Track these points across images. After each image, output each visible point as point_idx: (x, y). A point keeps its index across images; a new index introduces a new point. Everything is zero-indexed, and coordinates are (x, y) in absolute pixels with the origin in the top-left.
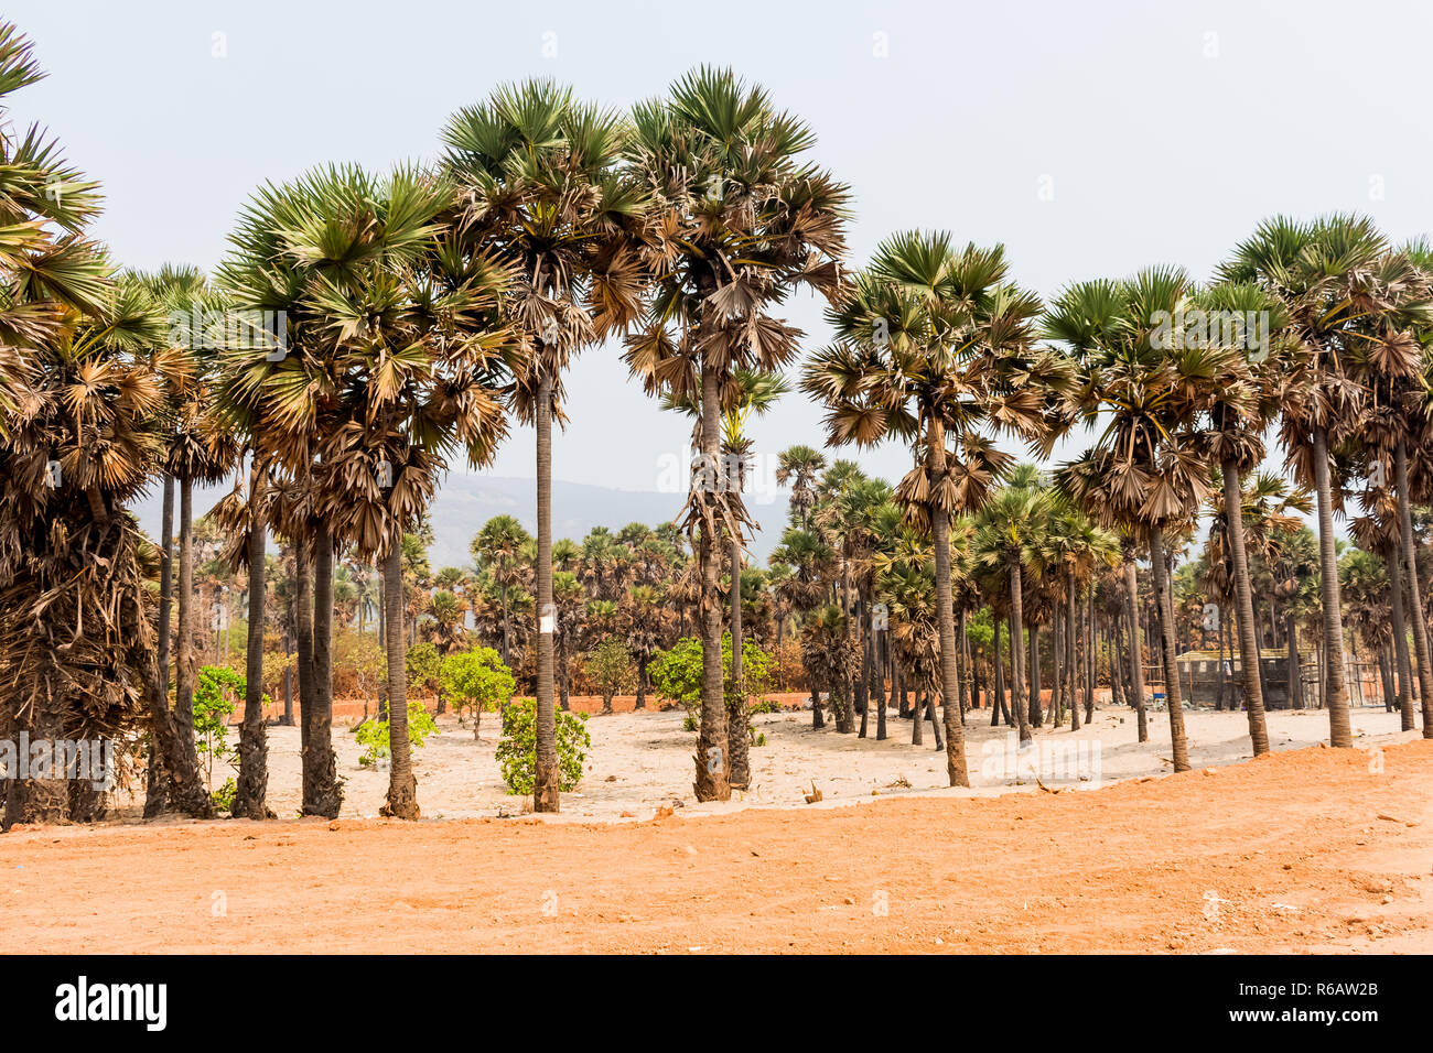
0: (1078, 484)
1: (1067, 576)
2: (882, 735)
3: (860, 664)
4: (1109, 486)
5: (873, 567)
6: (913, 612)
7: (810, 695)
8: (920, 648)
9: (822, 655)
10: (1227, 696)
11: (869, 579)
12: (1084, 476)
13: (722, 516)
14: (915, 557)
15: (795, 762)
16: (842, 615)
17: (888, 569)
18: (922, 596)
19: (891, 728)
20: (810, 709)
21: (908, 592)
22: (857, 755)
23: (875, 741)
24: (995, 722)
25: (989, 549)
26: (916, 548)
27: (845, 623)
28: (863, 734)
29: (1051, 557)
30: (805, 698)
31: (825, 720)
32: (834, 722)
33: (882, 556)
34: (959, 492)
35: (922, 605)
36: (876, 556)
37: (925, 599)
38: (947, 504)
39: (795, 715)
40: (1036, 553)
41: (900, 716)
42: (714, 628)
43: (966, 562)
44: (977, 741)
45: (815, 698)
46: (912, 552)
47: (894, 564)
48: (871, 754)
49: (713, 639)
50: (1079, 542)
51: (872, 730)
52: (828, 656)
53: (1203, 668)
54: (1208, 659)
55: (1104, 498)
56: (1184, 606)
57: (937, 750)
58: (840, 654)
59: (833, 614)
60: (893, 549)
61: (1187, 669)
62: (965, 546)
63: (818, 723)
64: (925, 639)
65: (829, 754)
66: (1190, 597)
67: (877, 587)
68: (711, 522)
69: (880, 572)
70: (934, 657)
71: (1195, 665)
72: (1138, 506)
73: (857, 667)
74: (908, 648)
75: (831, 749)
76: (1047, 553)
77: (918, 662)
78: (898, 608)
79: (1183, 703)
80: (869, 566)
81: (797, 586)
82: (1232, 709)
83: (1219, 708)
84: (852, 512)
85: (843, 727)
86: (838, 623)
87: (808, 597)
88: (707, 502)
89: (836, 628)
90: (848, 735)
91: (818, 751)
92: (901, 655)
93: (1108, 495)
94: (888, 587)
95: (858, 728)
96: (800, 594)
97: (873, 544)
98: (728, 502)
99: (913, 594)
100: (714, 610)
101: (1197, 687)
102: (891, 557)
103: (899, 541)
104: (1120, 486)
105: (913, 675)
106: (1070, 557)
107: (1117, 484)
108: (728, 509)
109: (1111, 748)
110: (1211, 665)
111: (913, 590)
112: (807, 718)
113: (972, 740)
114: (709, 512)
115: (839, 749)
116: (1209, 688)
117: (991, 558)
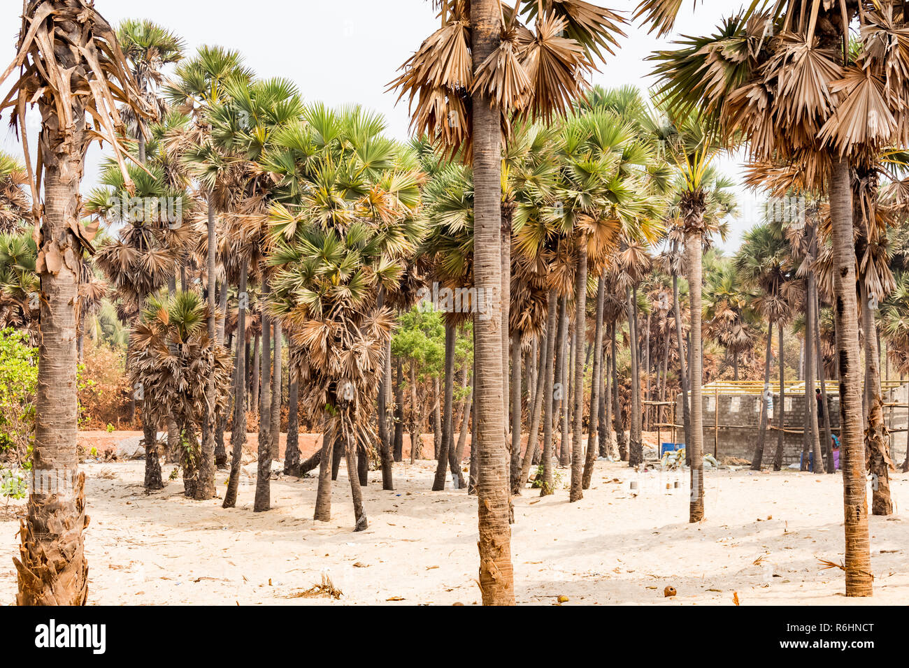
0: (719, 74)
1: (577, 253)
2: (262, 502)
3: (227, 387)
4: (774, 82)
5: (264, 226)
6: (329, 304)
7: (141, 435)
8: (338, 363)
9: (167, 372)
10: (771, 450)
11: (256, 247)
12: (729, 62)
13: (87, 87)
14: (336, 213)
15: (123, 549)
16: (200, 306)
17: (290, 231)
18: (344, 277)
19: (280, 490)
20: (137, 457)
21: (322, 270)
22: (224, 537)
23: (251, 513)
24: (439, 485)
25: (454, 206)
26: (338, 197)
27: (207, 320)
28: (230, 500)
29: (556, 223)
30: (131, 440)
31: (165, 476)
32: (180, 481)
33: (279, 209)
34: (525, 74)
35: (344, 292)
36: (271, 209)
37: (348, 283)
38: (505, 94)
39: (112, 467)
40: (533, 215)
41: (286, 472)
42: (62, 308)
43: (415, 225)
44: (419, 515)
45: (149, 441)
46: (332, 205)
47: (299, 224)
48: (247, 536)
49: (60, 330)
50: (602, 201)
51: (246, 494)
52: (176, 372)
53: (735, 406)
54: (743, 392)
55: (763, 103)
56: (710, 312)
57: (357, 530)
58: (196, 370)
59: (187, 305)
60: (297, 199)
61: (712, 406)
62: (416, 199)
63: (153, 482)
64: (345, 348)
65: (180, 534)
66: (720, 299)
67: (270, 261)
68: (66, 99)
69: (276, 236)
70: (358, 378)
71: (724, 401)
72: (819, 122)
73: (223, 392)
74: (318, 361)
75: (180, 525)
76: (552, 215)
77: (333, 386)
78: (305, 297)
79: (705, 460)
80: (257, 226)
81: (127, 255)
82: (777, 468)
83: (756, 466)
84: (231, 134)
85: (194, 490)
86: (194, 320)
87: (145, 274)
88: (58, 59)
89: (192, 326)
90: (205, 503)
91: (159, 529)
92: (305, 373)
93: (770, 98)
94: (287, 262)
95: (222, 491)
96: (132, 268)
97: (265, 190)
98: (101, 61)
99: (329, 274)
100: (64, 274)
101: (725, 435)
102: (295, 211)
103: (309, 186)
104: (791, 83)
105: (322, 407)
106: (585, 224)
107: (787, 79)
108: (99, 75)
109: (645, 532)
110: (748, 403)
111: (332, 267)
112: (137, 472)
113: (410, 514)
114: (61, 78)
115: (192, 525)
116: (743, 437)
117: (456, 221)
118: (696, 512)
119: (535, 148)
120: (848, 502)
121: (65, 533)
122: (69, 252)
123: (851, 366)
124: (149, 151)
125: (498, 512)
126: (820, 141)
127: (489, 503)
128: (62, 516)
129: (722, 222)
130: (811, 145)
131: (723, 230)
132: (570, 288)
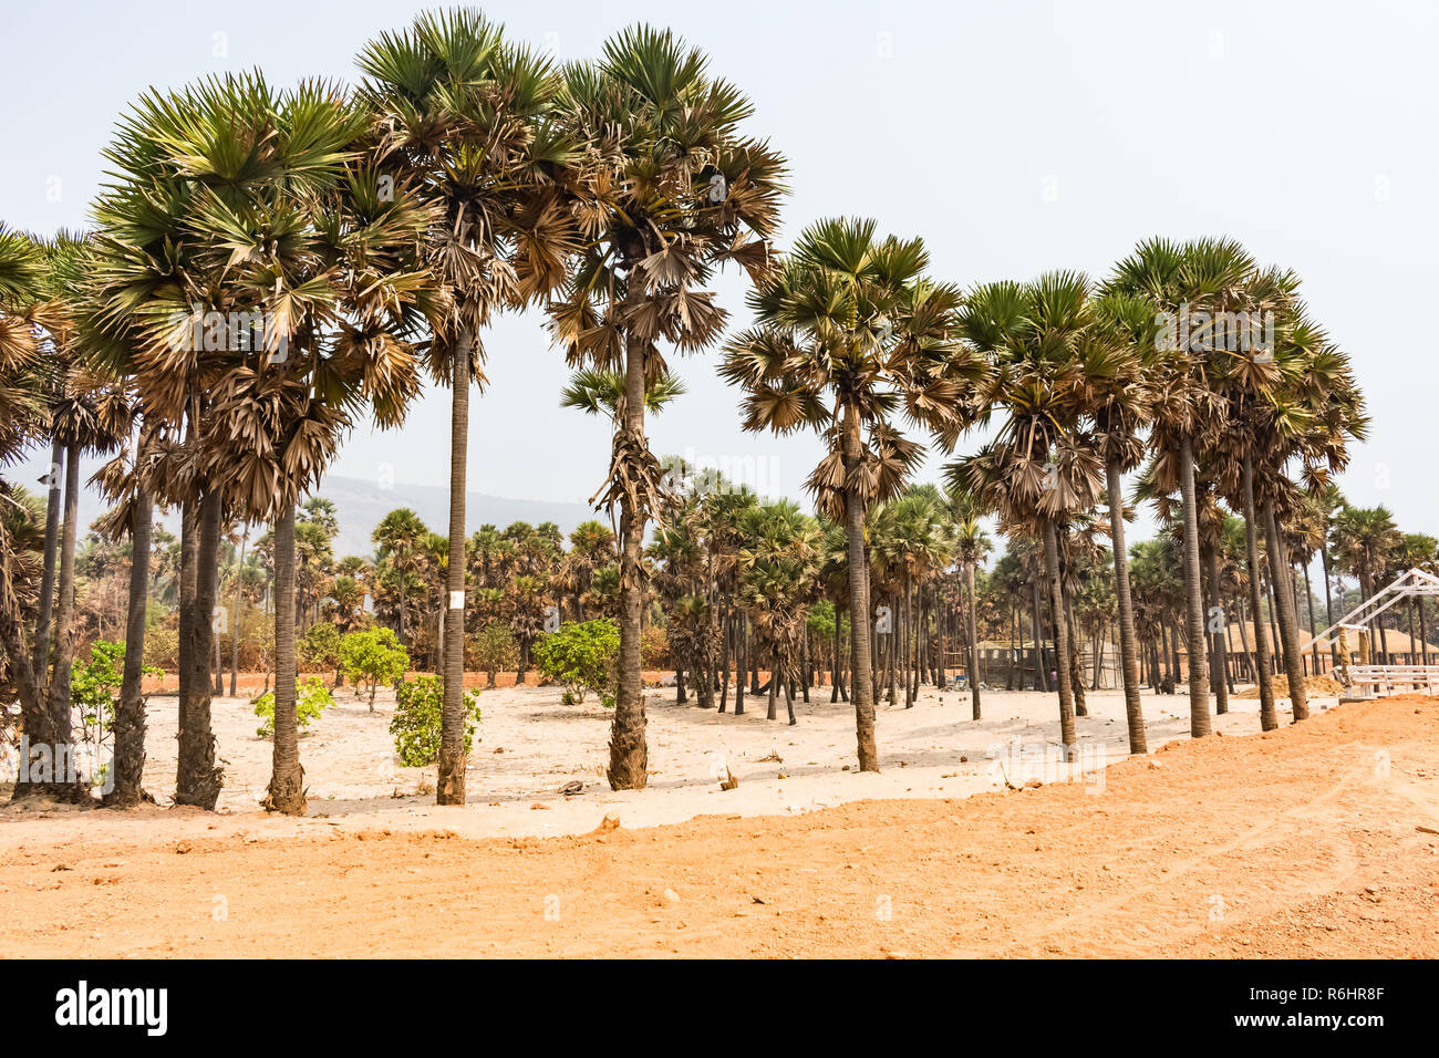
0: (980, 477)
1: (905, 573)
2: (739, 710)
3: (720, 647)
4: (1010, 479)
5: (738, 561)
6: (773, 602)
7: (675, 674)
8: (778, 635)
9: (688, 639)
10: (1017, 678)
11: (734, 571)
12: (984, 469)
13: (645, 492)
14: (777, 554)
15: (666, 735)
16: (706, 604)
17: (751, 563)
18: (781, 588)
19: (748, 703)
20: (673, 685)
21: (768, 584)
22: (719, 729)
23: (734, 716)
24: (834, 700)
25: (838, 549)
26: (777, 546)
27: (709, 611)
28: (722, 709)
29: (894, 557)
30: (669, 676)
31: (688, 696)
32: (695, 698)
33: (746, 552)
34: (874, 479)
35: (781, 596)
36: (741, 552)
37: (782, 591)
38: (863, 490)
39: (660, 691)
40: (881, 553)
41: (752, 693)
42: (633, 607)
43: (819, 559)
44: (824, 716)
45: (679, 677)
46: (773, 550)
47: (757, 560)
48: (732, 728)
49: (632, 619)
50: (918, 545)
51: (731, 706)
52: (693, 640)
53: (996, 655)
54: (1000, 647)
55: (1004, 491)
56: (980, 603)
57: (791, 724)
58: (704, 638)
59: (698, 603)
60: (755, 547)
61: (983, 655)
62: (818, 545)
63: (681, 699)
64: (782, 626)
65: (696, 727)
66: (985, 596)
67: (741, 580)
68: (634, 497)
69: (744, 566)
70: (789, 642)
71: (989, 652)
72: (1036, 500)
73: (718, 650)
74: (767, 634)
75: (696, 722)
76: (890, 553)
77: (776, 646)
78: (760, 598)
79: (981, 685)
80: (734, 561)
81: (667, 578)
82: (1021, 689)
83: (1009, 688)
84: (720, 513)
85: (704, 703)
86: (702, 611)
87: (675, 588)
88: (630, 478)
89: (701, 615)
90: (709, 710)
91: (685, 724)
92: (761, 640)
93: (1008, 488)
94: (750, 580)
95: (718, 703)
96: (669, 585)
97: (738, 543)
98: (652, 478)
99: (773, 586)
100: (634, 589)
101: (991, 671)
102: (754, 553)
103: (761, 539)
104: (1020, 479)
105: (770, 658)
106: (909, 557)
107: (1017, 478)
108: (651, 485)
109: (949, 725)
110: (1003, 653)
111: (773, 582)
112: (672, 694)
113: (819, 715)
114: (632, 487)
115: (702, 722)
116: (1001, 672)
117: (839, 557)
118: (976, 715)
119: (882, 517)
120: (1062, 709)
121: (635, 728)
122: (636, 577)
123: (1061, 633)
124: (678, 522)
125: (867, 716)
126: (1037, 510)
127: (862, 710)
128: (635, 719)
129: (984, 554)
130: (1032, 512)
131: (985, 558)
132: (903, 592)
